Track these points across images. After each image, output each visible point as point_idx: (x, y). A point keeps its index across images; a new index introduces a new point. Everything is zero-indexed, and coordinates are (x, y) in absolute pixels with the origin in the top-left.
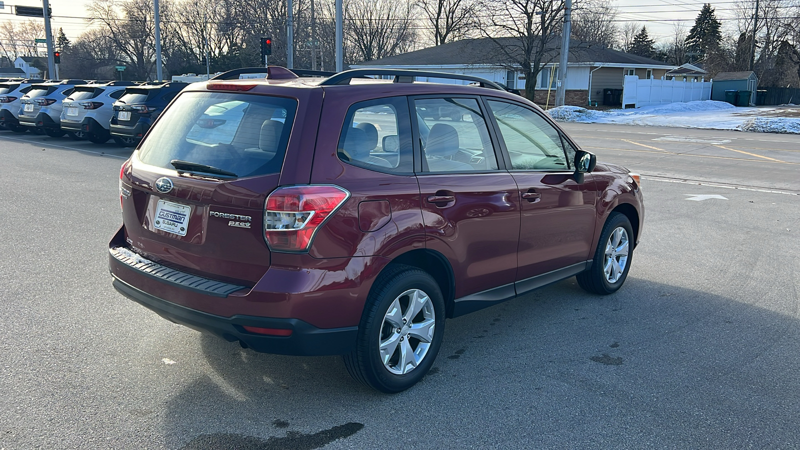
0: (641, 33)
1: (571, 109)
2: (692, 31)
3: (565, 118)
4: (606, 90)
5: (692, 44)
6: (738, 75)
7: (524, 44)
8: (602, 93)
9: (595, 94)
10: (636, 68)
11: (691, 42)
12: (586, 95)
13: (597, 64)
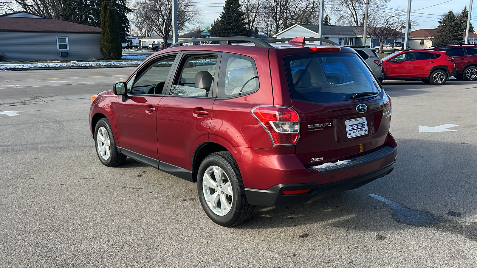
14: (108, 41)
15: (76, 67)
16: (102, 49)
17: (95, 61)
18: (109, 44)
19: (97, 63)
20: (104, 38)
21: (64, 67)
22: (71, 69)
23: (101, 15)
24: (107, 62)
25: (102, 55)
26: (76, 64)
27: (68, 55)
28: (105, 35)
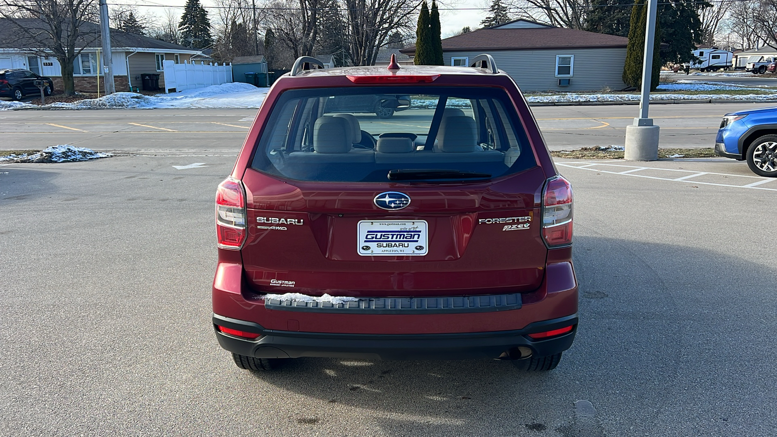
0: (129, 18)
1: (128, 96)
2: (184, 17)
3: (123, 105)
4: (143, 76)
5: (185, 30)
6: (251, 59)
7: (51, 27)
8: (140, 79)
9: (134, 79)
10: (165, 53)
11: (185, 28)
12: (126, 81)
13: (132, 49)
14: (637, 60)
15: (564, 102)
16: (625, 73)
17: (610, 92)
18: (638, 66)
19: (599, 97)
20: (630, 56)
21: (546, 102)
22: (555, 105)
23: (632, 17)
24: (616, 95)
25: (625, 83)
26: (566, 98)
27: (569, 84)
28: (633, 50)
